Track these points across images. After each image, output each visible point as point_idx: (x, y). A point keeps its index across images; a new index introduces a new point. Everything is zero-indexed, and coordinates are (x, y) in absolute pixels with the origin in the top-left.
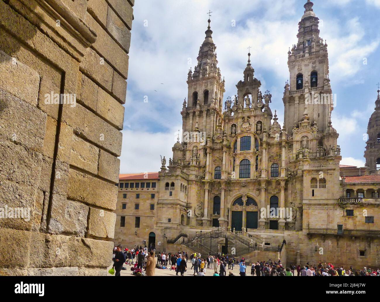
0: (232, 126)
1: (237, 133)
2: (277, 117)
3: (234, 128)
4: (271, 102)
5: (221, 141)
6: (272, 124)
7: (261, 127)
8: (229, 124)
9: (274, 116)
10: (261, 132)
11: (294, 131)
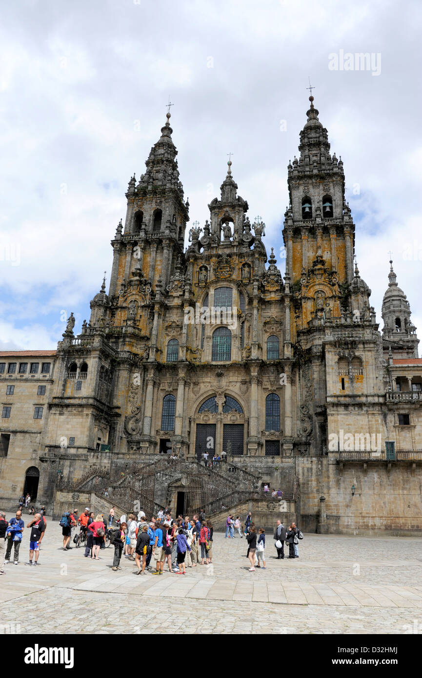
0: (201, 269)
1: (208, 281)
2: (274, 259)
3: (204, 272)
4: (264, 235)
5: (181, 293)
6: (267, 268)
7: (249, 273)
8: (196, 266)
9: (271, 257)
10: (250, 281)
11: (304, 281)
